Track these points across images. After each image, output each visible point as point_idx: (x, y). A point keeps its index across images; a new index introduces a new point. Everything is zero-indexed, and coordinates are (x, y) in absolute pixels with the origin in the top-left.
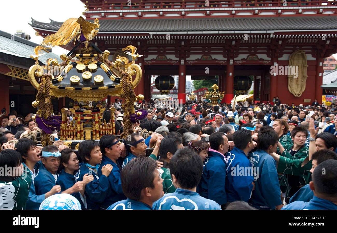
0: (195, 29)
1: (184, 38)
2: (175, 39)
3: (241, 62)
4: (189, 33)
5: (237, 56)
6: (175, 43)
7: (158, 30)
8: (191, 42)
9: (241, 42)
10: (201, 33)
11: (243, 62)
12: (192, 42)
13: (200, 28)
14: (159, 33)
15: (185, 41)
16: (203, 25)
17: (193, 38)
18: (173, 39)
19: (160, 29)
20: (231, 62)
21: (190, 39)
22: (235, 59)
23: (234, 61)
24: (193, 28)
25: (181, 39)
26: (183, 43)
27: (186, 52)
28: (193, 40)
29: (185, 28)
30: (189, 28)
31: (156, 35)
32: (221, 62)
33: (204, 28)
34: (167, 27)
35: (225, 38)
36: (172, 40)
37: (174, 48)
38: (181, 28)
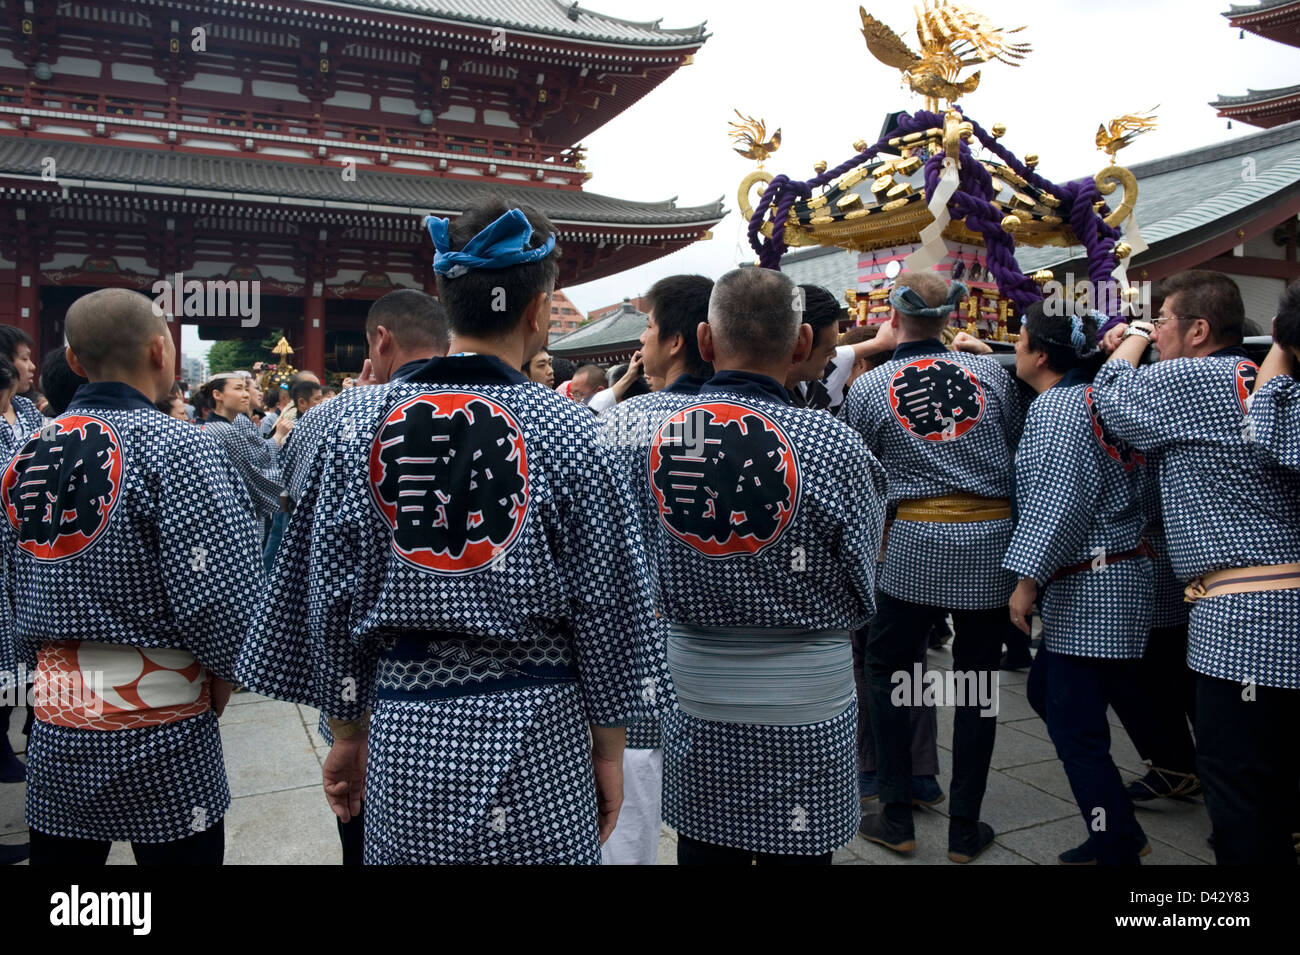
0: (208, 183)
1: (175, 210)
2: (147, 207)
3: (344, 290)
4: (190, 193)
5: (333, 274)
6: (144, 221)
7: (88, 175)
8: (196, 225)
9: (344, 236)
10: (228, 196)
11: (351, 290)
12: (201, 224)
13: (225, 182)
14: (90, 184)
15: (179, 217)
16: (235, 175)
17: (203, 212)
18: (137, 207)
19: (96, 173)
20: (318, 289)
21: (194, 211)
22: (329, 281)
23: (325, 287)
24: (201, 179)
25: (166, 209)
26: (171, 225)
27: (183, 251)
28: (203, 216)
29: (177, 177)
30: (189, 179)
31: (81, 191)
32: (288, 288)
33: (237, 182)
34: (121, 169)
35: (300, 219)
36: (136, 211)
37: (142, 237)
38: (164, 176)
